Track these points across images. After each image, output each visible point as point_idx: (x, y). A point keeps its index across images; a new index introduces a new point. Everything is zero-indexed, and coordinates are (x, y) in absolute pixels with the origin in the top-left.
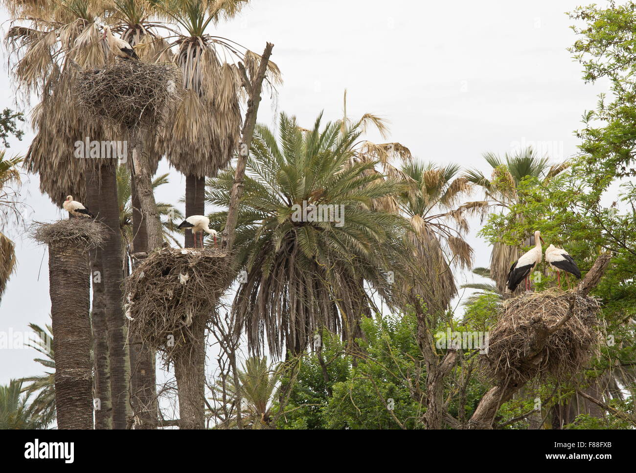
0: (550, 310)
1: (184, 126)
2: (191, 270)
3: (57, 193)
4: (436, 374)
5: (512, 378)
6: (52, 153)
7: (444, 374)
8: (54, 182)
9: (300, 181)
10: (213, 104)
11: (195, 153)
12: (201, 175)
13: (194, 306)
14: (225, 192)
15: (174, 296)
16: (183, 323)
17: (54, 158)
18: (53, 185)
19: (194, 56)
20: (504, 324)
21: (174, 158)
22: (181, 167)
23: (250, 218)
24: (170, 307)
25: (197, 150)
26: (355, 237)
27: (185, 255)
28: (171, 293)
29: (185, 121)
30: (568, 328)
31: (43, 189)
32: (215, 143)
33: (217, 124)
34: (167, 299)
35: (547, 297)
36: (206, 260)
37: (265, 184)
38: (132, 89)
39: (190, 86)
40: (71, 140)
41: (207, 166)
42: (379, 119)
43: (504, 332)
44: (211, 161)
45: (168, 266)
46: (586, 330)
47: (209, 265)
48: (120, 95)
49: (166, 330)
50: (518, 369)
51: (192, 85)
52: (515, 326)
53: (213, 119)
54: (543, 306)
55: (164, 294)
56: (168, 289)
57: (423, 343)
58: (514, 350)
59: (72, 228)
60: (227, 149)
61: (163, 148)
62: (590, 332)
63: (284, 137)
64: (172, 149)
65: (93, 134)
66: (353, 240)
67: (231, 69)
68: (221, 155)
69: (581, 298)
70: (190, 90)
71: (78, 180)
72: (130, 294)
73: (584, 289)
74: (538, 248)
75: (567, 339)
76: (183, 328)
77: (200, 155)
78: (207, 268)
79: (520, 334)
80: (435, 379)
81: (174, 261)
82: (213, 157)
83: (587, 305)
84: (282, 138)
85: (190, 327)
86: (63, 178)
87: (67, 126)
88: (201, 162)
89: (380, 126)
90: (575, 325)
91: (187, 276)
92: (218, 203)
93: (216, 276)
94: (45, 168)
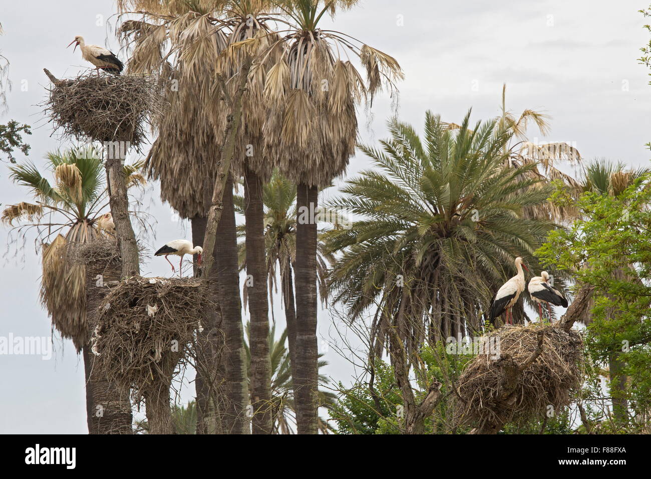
0: (527, 346)
1: (293, 130)
2: (159, 300)
3: (179, 202)
4: (415, 414)
5: (487, 420)
6: (173, 158)
7: (424, 415)
8: (175, 190)
9: (443, 188)
10: (325, 106)
11: (305, 160)
12: (312, 184)
13: (163, 340)
14: (364, 200)
15: (141, 330)
16: (151, 358)
17: (174, 164)
18: (174, 193)
19: (305, 53)
20: (479, 360)
21: (283, 165)
22: (290, 175)
23: (391, 228)
24: (137, 342)
25: (308, 156)
26: (506, 250)
27: (154, 284)
28: (137, 326)
29: (294, 124)
30: (546, 365)
31: (164, 197)
32: (326, 149)
33: (330, 128)
34: (133, 333)
35: (526, 331)
36: (177, 289)
37: (408, 189)
38: (108, 103)
39: (300, 86)
40: (182, 145)
41: (318, 174)
42: (539, 115)
43: (478, 369)
44: (323, 168)
45: (136, 296)
46: (566, 367)
47: (180, 295)
48: (94, 110)
49: (133, 366)
50: (494, 409)
51: (302, 85)
52: (488, 363)
53: (324, 123)
54: (520, 340)
55: (130, 328)
56: (135, 322)
57: (401, 381)
58: (488, 389)
59: (109, 248)
60: (341, 155)
61: (271, 154)
62: (572, 369)
63: (429, 138)
64: (281, 155)
65: (205, 139)
66: (504, 253)
67: (345, 66)
68: (334, 162)
69: (564, 332)
70: (300, 90)
71: (200, 187)
72: (97, 327)
73: (566, 323)
74: (520, 276)
75: (544, 378)
76: (152, 364)
77: (310, 161)
78: (178, 299)
79: (493, 371)
80: (415, 420)
81: (142, 292)
82: (325, 164)
83: (569, 340)
84: (428, 139)
85: (160, 364)
86: (184, 185)
87: (178, 129)
88: (313, 169)
89: (540, 123)
90: (554, 361)
91: (155, 308)
92: (357, 211)
93: (188, 308)
94: (166, 174)
